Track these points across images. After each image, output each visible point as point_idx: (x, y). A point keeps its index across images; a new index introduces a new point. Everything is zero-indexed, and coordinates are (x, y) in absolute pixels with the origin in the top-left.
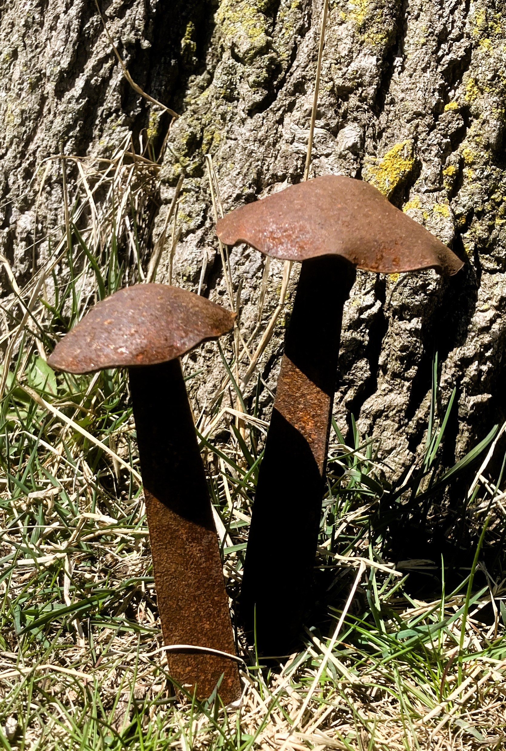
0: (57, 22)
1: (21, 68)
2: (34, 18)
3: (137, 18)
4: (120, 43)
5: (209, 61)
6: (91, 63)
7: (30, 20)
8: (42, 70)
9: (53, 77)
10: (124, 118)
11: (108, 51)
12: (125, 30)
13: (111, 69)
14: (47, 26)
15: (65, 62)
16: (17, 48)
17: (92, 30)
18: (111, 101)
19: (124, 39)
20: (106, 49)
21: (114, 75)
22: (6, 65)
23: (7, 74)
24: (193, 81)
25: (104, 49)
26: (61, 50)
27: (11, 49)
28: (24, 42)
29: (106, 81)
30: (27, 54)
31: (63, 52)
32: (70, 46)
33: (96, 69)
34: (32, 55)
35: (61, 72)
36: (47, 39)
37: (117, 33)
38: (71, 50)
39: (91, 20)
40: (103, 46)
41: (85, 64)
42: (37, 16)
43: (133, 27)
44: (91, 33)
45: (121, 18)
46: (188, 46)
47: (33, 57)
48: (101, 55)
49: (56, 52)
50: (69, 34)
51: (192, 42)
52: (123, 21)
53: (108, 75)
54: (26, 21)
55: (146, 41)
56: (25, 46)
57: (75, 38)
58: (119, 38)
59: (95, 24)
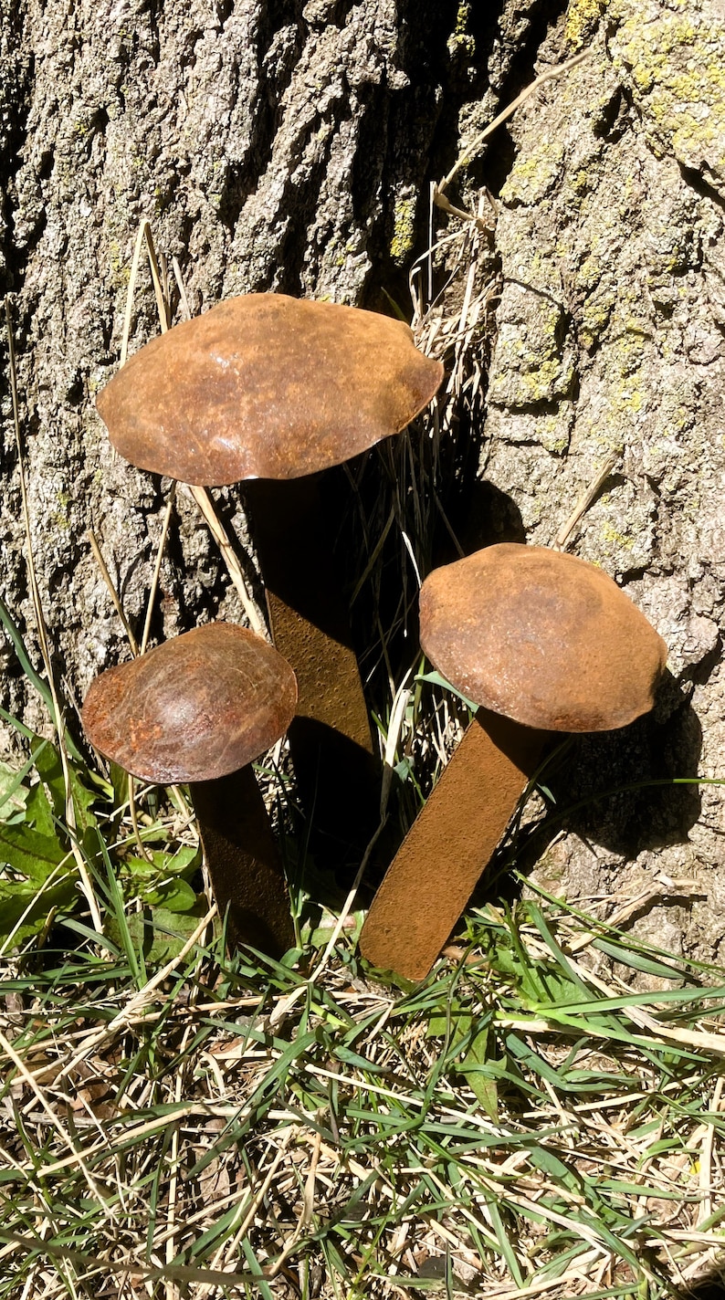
0: (193, 45)
1: (131, 163)
2: (136, 37)
3: (378, 24)
4: (346, 87)
5: (493, 65)
6: (284, 138)
7: (129, 43)
8: (177, 160)
9: (213, 184)
10: (359, 237)
11: (322, 105)
12: (355, 54)
13: (328, 142)
14: (170, 51)
15: (237, 148)
16: (105, 107)
17: (280, 62)
18: (333, 209)
19: (355, 77)
20: (315, 102)
21: (333, 153)
22: (80, 145)
23: (85, 161)
24: (466, 117)
25: (309, 100)
26: (224, 121)
27: (90, 111)
28: (120, 95)
29: (319, 170)
30: (131, 124)
31: (228, 127)
32: (242, 110)
33: (298, 147)
34: (147, 124)
35: (229, 169)
36: (177, 90)
37: (337, 64)
38: (249, 121)
39: (276, 38)
40: (308, 95)
41: (271, 140)
42: (144, 34)
43: (373, 48)
44: (279, 68)
45: (342, 26)
46: (461, 47)
47: (149, 130)
48: (306, 117)
49: (213, 126)
50: (237, 81)
51: (467, 37)
52: (346, 34)
53: (322, 156)
54: (122, 48)
55: (401, 74)
56: (122, 103)
57: (252, 93)
58: (343, 75)
59: (285, 46)
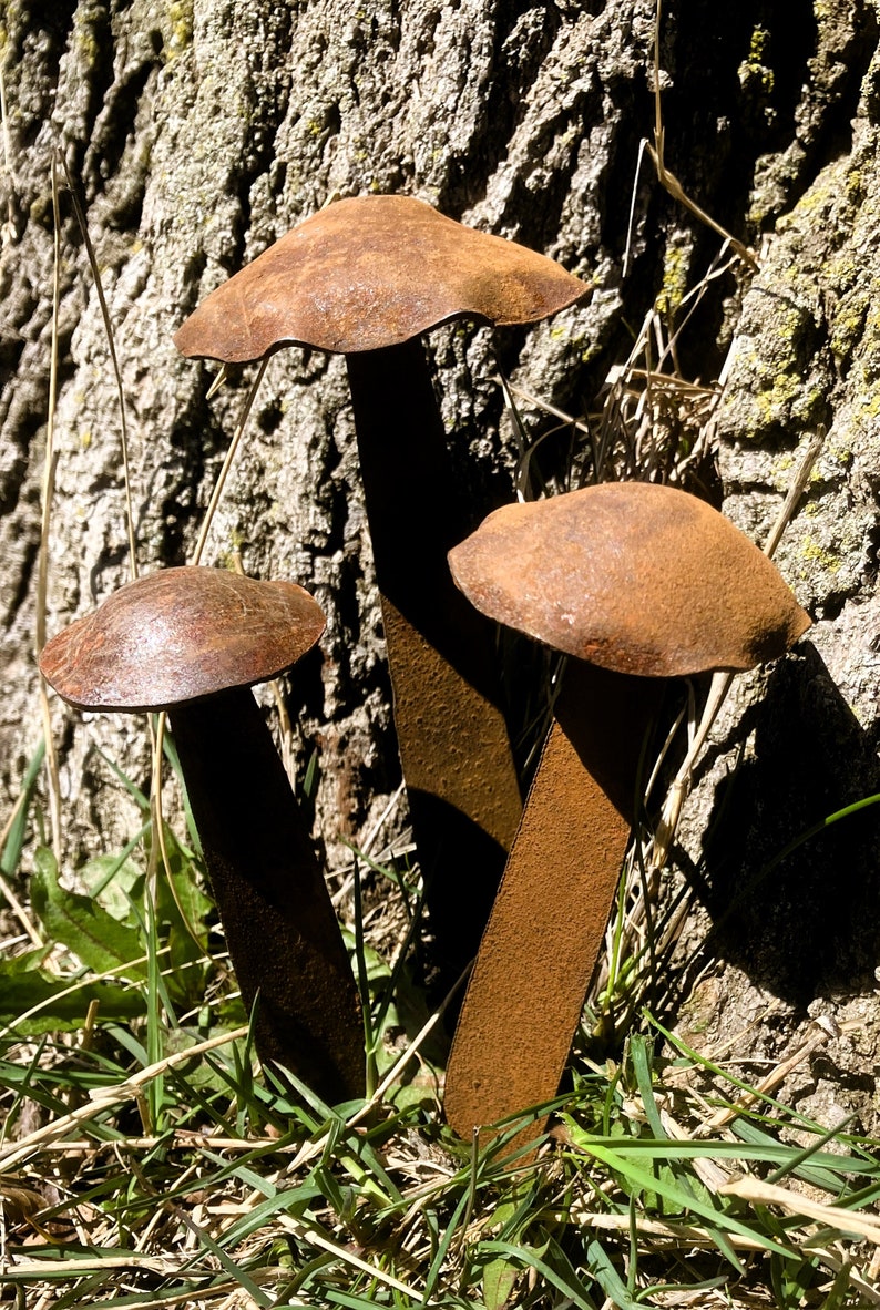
0: (433, 30)
1: (352, 154)
2: (375, 23)
3: (636, 11)
4: (596, 79)
5: (802, 116)
6: (524, 134)
7: (367, 28)
8: (402, 157)
9: (432, 175)
10: (608, 268)
11: (567, 101)
12: (608, 44)
13: (574, 147)
14: (408, 41)
15: (462, 134)
16: (339, 101)
17: (523, 49)
18: (577, 228)
19: (607, 68)
20: (560, 97)
21: (580, 162)
22: (311, 149)
23: (317, 168)
24: (763, 168)
25: (554, 96)
26: (450, 104)
27: (323, 106)
28: (354, 86)
29: (562, 178)
30: (362, 118)
31: (454, 111)
32: (471, 92)
33: (539, 147)
34: (379, 118)
35: (450, 160)
36: (411, 78)
37: (587, 54)
38: (476, 103)
39: (520, 21)
40: (553, 89)
41: (508, 139)
42: (383, 18)
43: (628, 37)
44: (522, 56)
45: (596, 12)
46: (755, 78)
47: (379, 124)
48: (549, 113)
49: (438, 109)
50: (468, 60)
51: (764, 69)
52: (601, 21)
53: (566, 163)
54: (358, 33)
55: (662, 73)
56: (356, 97)
57: (483, 72)
58: (593, 67)
59: (530, 32)
